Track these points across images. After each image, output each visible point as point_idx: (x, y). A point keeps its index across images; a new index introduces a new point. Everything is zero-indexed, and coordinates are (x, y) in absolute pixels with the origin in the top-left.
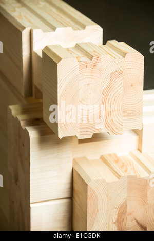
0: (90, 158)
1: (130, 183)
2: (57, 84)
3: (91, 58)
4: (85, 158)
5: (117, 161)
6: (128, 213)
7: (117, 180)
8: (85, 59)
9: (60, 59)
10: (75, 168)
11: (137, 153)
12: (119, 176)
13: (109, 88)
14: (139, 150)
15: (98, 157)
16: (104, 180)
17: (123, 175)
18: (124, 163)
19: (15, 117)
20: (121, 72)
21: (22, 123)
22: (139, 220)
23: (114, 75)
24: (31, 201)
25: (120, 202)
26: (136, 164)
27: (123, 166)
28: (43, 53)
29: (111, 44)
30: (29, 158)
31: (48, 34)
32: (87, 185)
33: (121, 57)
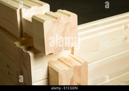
0: (54, 60)
1: (74, 69)
2: (44, 32)
3: (57, 18)
4: (52, 61)
5: (66, 60)
6: (74, 81)
7: (69, 68)
8: (54, 19)
9: (44, 21)
10: (49, 65)
11: (72, 55)
12: (70, 67)
13: (65, 30)
14: (72, 53)
15: (57, 59)
16: (65, 70)
17: (71, 66)
18: (69, 61)
19: (19, 47)
20: (69, 23)
21: (24, 50)
22: (78, 83)
23: (66, 25)
24: (32, 83)
25: (71, 77)
26: (73, 60)
27: (69, 62)
28: (32, 18)
29: (60, 11)
30: (31, 65)
31: (28, 10)
32: (58, 73)
33: (68, 17)
